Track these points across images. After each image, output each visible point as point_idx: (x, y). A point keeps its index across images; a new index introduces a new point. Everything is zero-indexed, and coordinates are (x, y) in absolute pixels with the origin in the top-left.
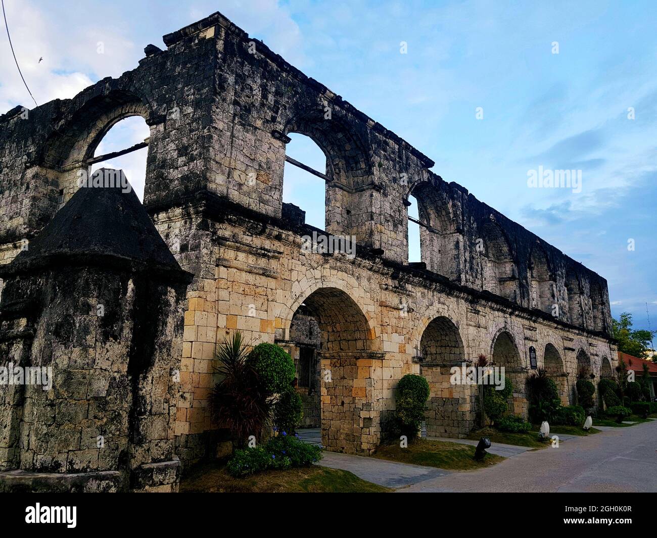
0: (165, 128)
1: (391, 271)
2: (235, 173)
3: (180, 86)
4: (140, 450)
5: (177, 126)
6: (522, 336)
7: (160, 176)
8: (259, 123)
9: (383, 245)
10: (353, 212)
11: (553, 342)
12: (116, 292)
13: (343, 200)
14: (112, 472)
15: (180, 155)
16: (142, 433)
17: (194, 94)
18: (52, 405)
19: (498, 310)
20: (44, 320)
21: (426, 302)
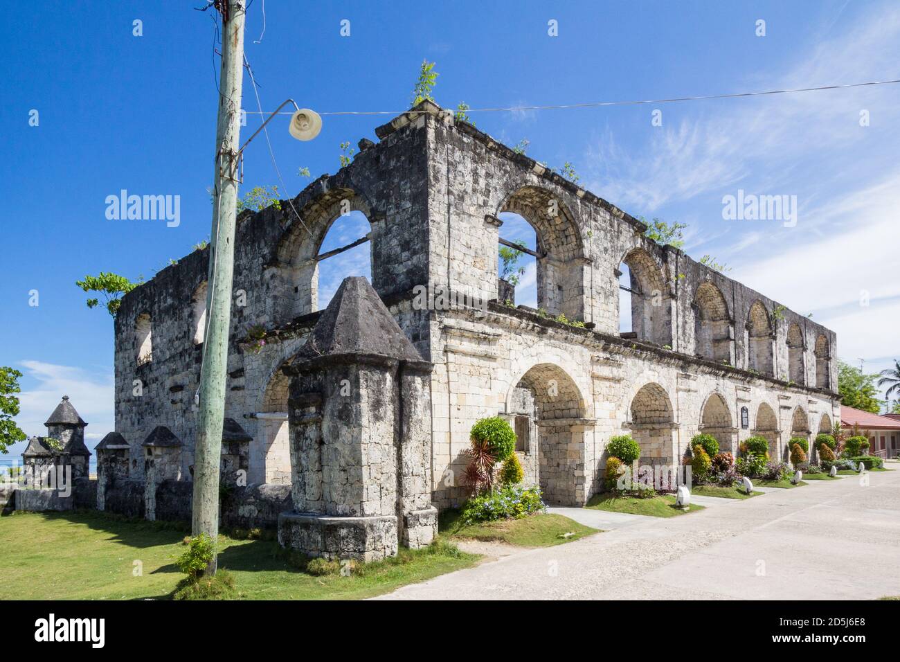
0: (386, 224)
1: (602, 343)
2: (454, 263)
3: (396, 181)
4: (408, 501)
5: (397, 221)
6: (734, 397)
7: (387, 271)
8: (472, 210)
9: (594, 318)
10: (564, 288)
11: (768, 401)
12: (379, 383)
13: (554, 276)
14: (391, 517)
15: (403, 250)
16: (408, 489)
17: (410, 187)
18: (344, 471)
19: (710, 373)
20: (328, 408)
21: (636, 370)
